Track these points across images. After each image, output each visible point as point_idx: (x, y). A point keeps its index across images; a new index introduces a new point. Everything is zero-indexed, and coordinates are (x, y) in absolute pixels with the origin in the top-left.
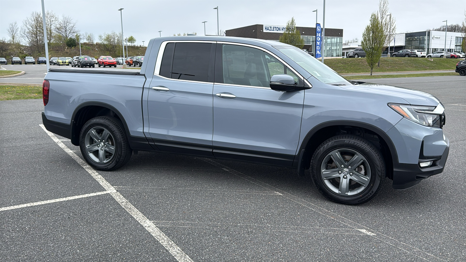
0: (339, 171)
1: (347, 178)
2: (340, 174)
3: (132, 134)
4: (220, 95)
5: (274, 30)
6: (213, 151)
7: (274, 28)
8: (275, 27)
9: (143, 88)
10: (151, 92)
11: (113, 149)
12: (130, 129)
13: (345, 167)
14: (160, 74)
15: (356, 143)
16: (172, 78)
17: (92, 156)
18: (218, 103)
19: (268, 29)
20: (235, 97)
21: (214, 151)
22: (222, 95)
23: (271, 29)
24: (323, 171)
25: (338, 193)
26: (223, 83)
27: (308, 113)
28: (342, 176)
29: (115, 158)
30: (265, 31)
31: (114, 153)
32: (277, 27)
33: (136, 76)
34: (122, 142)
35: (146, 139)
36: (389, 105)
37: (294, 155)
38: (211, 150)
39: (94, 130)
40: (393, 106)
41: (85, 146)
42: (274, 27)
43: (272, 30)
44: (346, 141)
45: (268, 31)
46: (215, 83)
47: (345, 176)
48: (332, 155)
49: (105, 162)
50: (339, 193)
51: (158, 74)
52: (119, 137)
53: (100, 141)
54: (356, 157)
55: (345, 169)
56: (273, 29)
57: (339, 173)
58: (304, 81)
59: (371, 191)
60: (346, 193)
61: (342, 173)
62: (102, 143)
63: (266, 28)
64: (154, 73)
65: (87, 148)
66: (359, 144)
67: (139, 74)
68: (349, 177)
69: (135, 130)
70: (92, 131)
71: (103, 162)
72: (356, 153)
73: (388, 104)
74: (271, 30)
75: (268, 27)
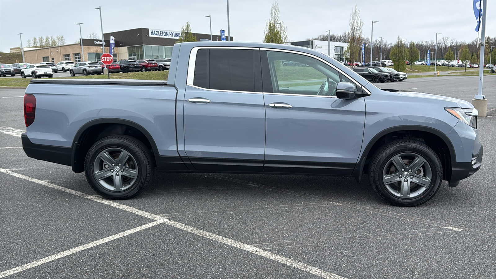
0: (399, 175)
1: (407, 181)
2: (401, 178)
4: (274, 105)
5: (162, 34)
6: (265, 166)
7: (161, 33)
8: (163, 32)
9: (176, 100)
10: (186, 105)
11: (135, 172)
12: (159, 148)
13: (405, 171)
14: (194, 85)
15: (418, 147)
18: (271, 114)
19: (154, 34)
23: (158, 34)
24: (384, 176)
27: (371, 120)
29: (139, 182)
30: (151, 35)
31: (136, 178)
32: (165, 32)
33: (163, 87)
36: (446, 109)
37: (355, 163)
38: (262, 165)
40: (449, 110)
41: (93, 173)
42: (161, 32)
43: (159, 35)
44: (408, 146)
45: (155, 36)
46: (264, 93)
47: (406, 180)
48: (394, 160)
49: (123, 189)
53: (115, 165)
54: (417, 160)
55: (406, 173)
56: (160, 34)
57: (399, 177)
58: (362, 88)
59: (432, 191)
60: (408, 195)
61: (403, 177)
62: (117, 167)
63: (152, 33)
64: (187, 83)
68: (409, 180)
70: (105, 154)
71: (120, 189)
72: (417, 156)
74: (157, 35)
75: (154, 32)
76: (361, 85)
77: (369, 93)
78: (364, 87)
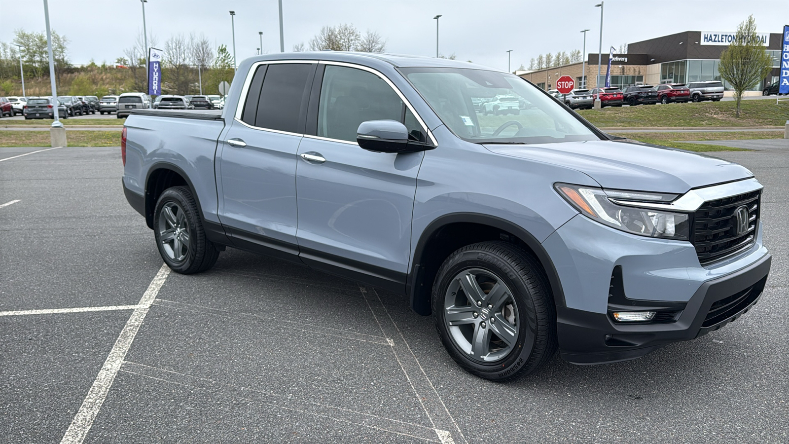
3: (206, 217)
5: (724, 40)
7: (724, 37)
8: (726, 36)
16: (255, 126)
17: (167, 247)
19: (710, 40)
20: (324, 162)
21: (302, 255)
22: (308, 156)
23: (717, 39)
25: (469, 353)
26: (317, 135)
28: (477, 322)
30: (703, 43)
32: (730, 36)
34: (198, 229)
35: (222, 227)
38: (296, 253)
39: (168, 208)
42: (722, 36)
43: (719, 41)
45: (710, 43)
50: (471, 354)
51: (240, 118)
52: (193, 221)
56: (720, 39)
63: (707, 38)
65: (162, 235)
66: (501, 263)
67: (220, 118)
69: (210, 212)
73: (554, 184)
74: (716, 41)
75: (711, 36)
76: (428, 128)
77: (436, 144)
78: (431, 132)
